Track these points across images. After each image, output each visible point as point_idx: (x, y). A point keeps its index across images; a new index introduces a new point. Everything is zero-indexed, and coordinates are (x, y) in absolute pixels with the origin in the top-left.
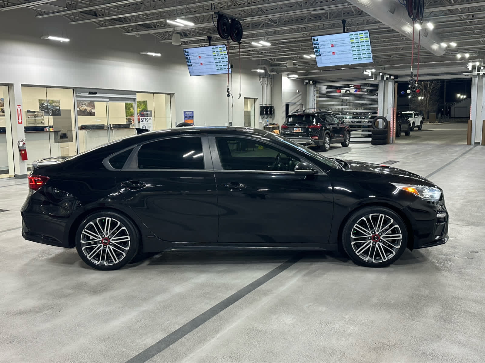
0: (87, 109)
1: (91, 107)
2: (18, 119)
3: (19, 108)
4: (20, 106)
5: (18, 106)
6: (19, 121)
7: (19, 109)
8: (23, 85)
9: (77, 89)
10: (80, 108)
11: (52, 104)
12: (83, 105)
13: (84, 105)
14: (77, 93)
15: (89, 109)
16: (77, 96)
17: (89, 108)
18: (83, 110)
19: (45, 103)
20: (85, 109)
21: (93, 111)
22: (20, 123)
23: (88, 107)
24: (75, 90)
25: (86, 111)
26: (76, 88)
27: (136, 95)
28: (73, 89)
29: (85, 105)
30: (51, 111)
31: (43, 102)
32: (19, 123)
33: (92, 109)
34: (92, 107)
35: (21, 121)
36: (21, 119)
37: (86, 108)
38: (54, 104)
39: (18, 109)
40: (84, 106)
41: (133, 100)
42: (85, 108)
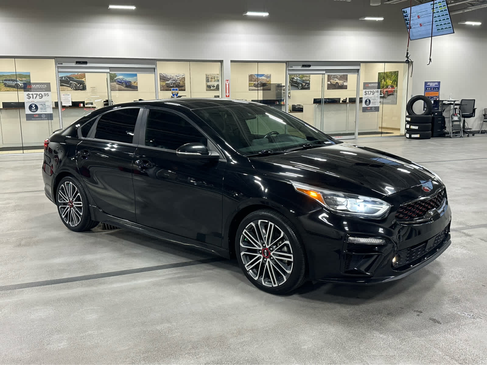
0: (339, 83)
1: (343, 81)
2: (226, 93)
3: (228, 82)
4: (228, 81)
5: (226, 81)
6: (227, 94)
7: (227, 84)
8: (232, 61)
9: (290, 63)
10: (331, 82)
11: (302, 78)
12: (334, 78)
13: (336, 78)
14: (289, 67)
15: (340, 82)
16: (289, 70)
17: (341, 81)
18: (334, 84)
19: (295, 78)
20: (337, 83)
21: (345, 84)
22: (228, 96)
23: (339, 80)
24: (287, 63)
25: (338, 85)
26: (288, 61)
27: (360, 65)
28: (286, 63)
29: (338, 79)
30: (301, 85)
31: (293, 77)
32: (226, 96)
33: (344, 82)
34: (344, 80)
35: (228, 94)
36: (229, 93)
37: (338, 81)
38: (304, 79)
39: (227, 83)
40: (336, 79)
41: (357, 71)
42: (336, 81)
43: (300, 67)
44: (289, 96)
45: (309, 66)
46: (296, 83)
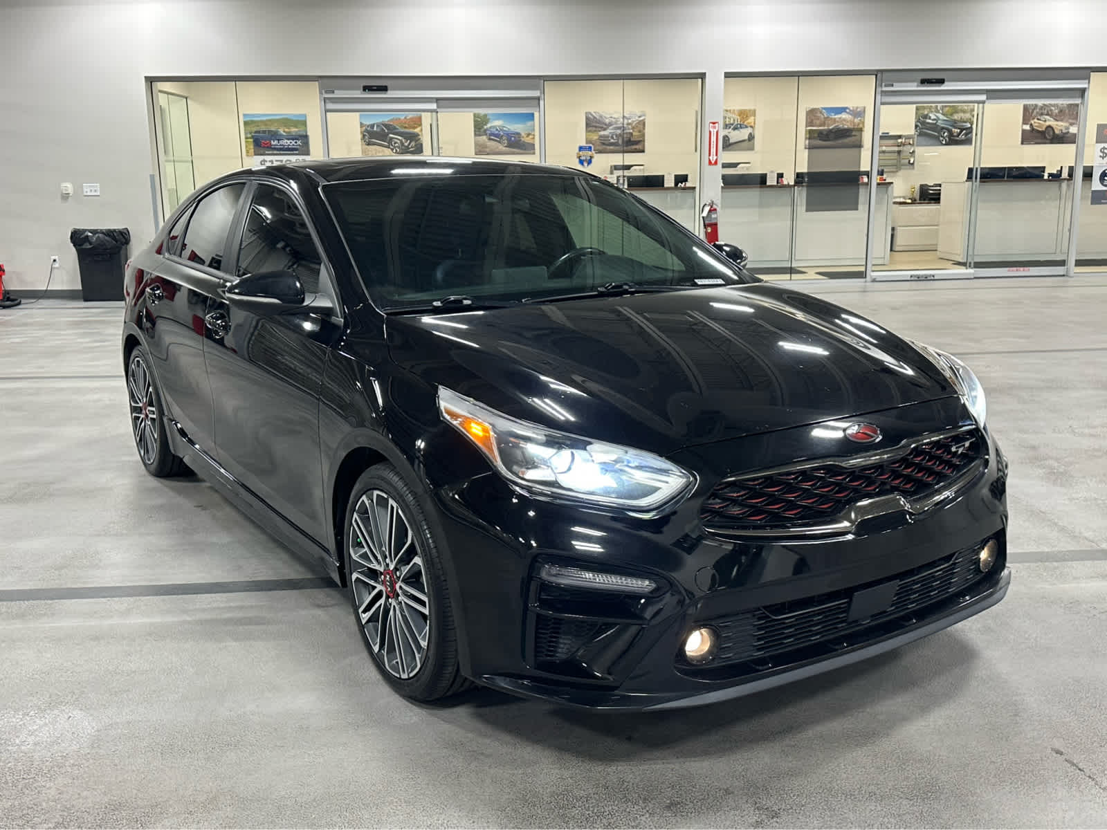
0: (1054, 127)
1: (1067, 121)
2: (710, 155)
3: (715, 127)
4: (717, 125)
5: (711, 125)
6: (711, 158)
7: (714, 131)
8: (728, 75)
9: (885, 75)
10: (1031, 125)
12: (1042, 114)
13: (1048, 114)
14: (883, 84)
15: (1059, 126)
16: (884, 93)
17: (1060, 123)
18: (1040, 129)
19: (930, 115)
20: (1049, 127)
21: (1073, 130)
22: (713, 162)
23: (1057, 120)
24: (879, 75)
25: (1051, 133)
26: (882, 71)
27: (1089, 78)
28: (876, 75)
29: (1051, 116)
30: (946, 134)
31: (926, 113)
32: (710, 163)
33: (1072, 124)
34: (1071, 121)
35: (715, 158)
36: (717, 155)
37: (1051, 122)
39: (712, 130)
40: (1047, 117)
41: (1079, 93)
42: (1048, 123)
43: (916, 84)
44: (912, 162)
45: (941, 82)
46: (934, 127)
